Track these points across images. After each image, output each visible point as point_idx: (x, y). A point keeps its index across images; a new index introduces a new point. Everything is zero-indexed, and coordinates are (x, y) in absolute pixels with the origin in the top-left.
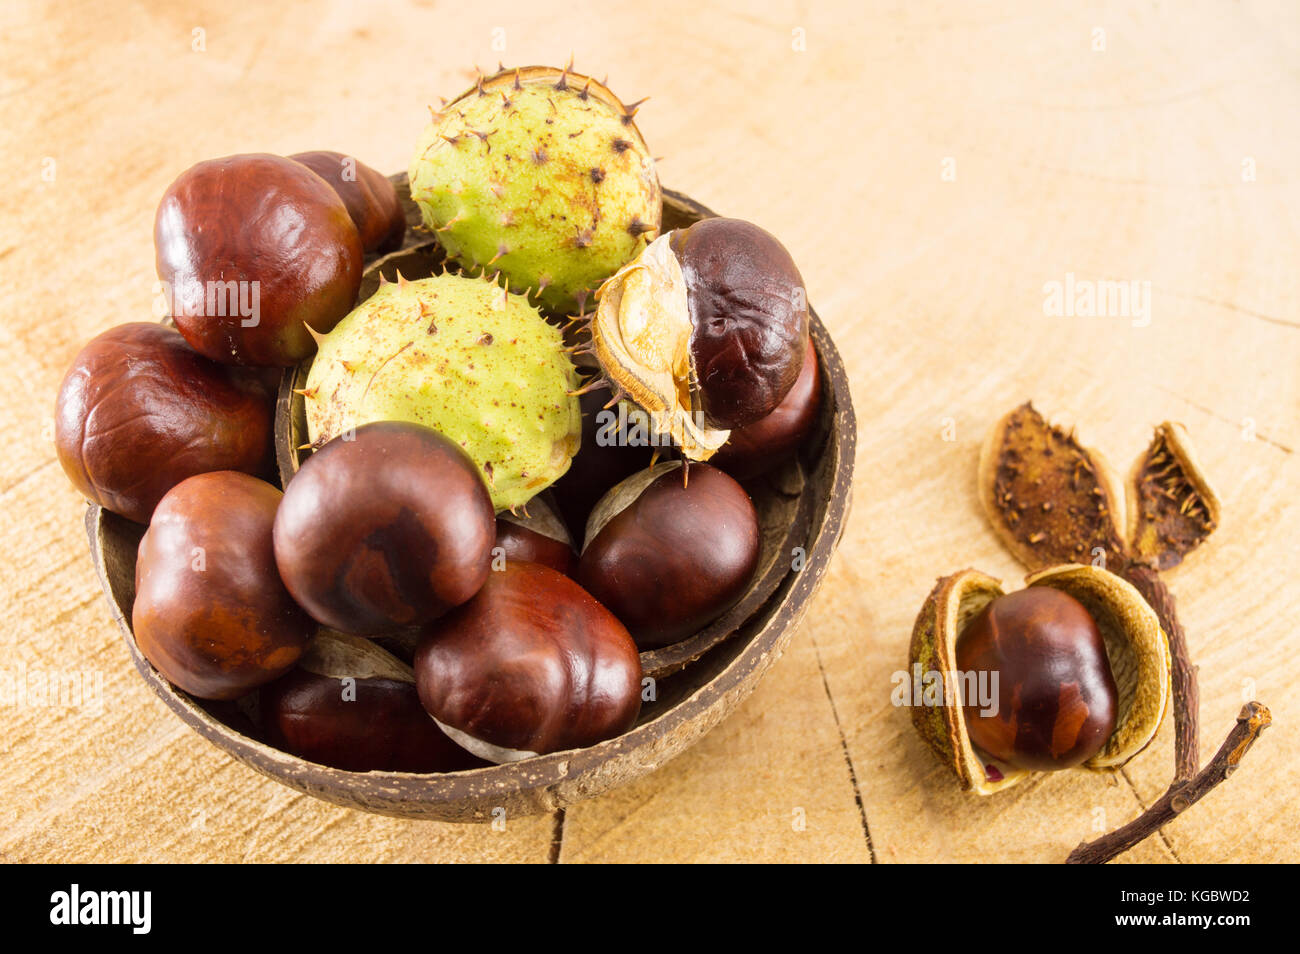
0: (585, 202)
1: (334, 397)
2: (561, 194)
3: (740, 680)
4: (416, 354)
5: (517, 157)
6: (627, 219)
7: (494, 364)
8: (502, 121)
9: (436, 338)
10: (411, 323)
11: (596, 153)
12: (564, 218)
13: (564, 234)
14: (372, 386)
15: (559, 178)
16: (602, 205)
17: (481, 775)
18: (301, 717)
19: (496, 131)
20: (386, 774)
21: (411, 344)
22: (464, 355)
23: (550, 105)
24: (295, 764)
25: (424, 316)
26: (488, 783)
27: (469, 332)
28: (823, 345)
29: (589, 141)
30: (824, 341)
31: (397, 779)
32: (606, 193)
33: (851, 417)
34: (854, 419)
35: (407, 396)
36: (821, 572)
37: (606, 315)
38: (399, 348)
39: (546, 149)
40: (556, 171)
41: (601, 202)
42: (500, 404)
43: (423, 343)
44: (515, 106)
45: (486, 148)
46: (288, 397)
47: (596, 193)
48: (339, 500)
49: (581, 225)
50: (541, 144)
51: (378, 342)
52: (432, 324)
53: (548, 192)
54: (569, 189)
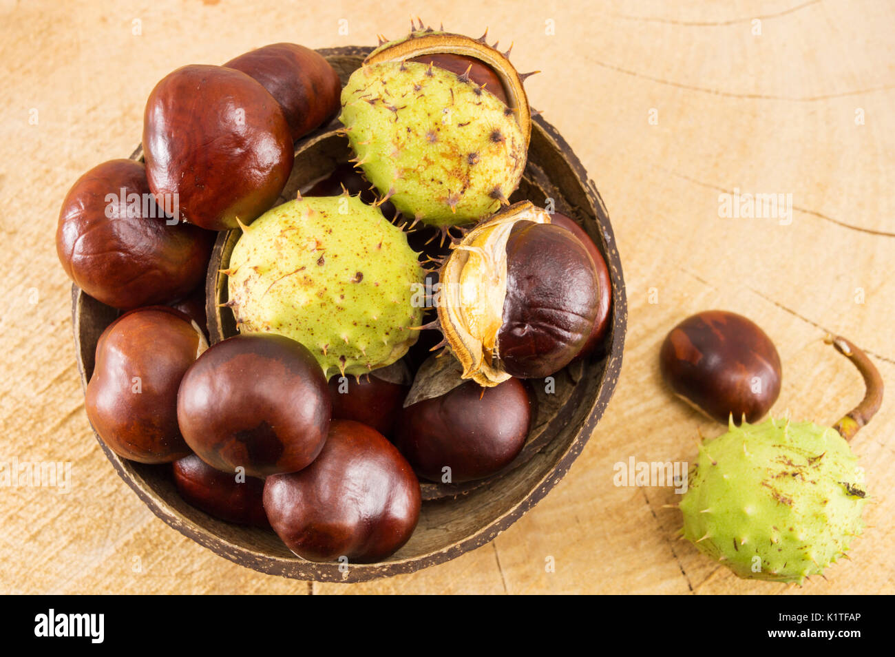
0: (459, 175)
1: (246, 282)
2: (443, 167)
3: (479, 546)
4: (305, 278)
5: (415, 131)
6: (490, 188)
7: (360, 297)
8: (411, 99)
9: (322, 269)
10: (307, 251)
11: (476, 141)
12: (441, 183)
13: (438, 193)
14: (271, 290)
15: (443, 155)
16: (471, 178)
17: (291, 564)
18: (187, 480)
19: (405, 107)
20: (230, 545)
21: (303, 268)
22: (340, 287)
23: (450, 95)
24: (174, 518)
25: (318, 250)
26: (295, 571)
27: (347, 269)
28: (618, 297)
29: (473, 131)
30: (619, 293)
31: (237, 550)
32: (477, 170)
33: (619, 364)
34: (620, 366)
35: (293, 306)
36: (559, 481)
37: (452, 271)
38: (294, 269)
39: (438, 133)
40: (443, 150)
41: (472, 176)
42: (358, 324)
43: (312, 270)
44: (424, 91)
45: (394, 117)
46: (222, 245)
47: (469, 171)
48: (221, 405)
49: (453, 189)
50: (435, 128)
51: (282, 258)
52: (322, 257)
53: (433, 163)
54: (449, 164)
